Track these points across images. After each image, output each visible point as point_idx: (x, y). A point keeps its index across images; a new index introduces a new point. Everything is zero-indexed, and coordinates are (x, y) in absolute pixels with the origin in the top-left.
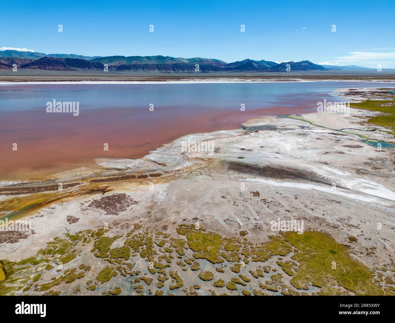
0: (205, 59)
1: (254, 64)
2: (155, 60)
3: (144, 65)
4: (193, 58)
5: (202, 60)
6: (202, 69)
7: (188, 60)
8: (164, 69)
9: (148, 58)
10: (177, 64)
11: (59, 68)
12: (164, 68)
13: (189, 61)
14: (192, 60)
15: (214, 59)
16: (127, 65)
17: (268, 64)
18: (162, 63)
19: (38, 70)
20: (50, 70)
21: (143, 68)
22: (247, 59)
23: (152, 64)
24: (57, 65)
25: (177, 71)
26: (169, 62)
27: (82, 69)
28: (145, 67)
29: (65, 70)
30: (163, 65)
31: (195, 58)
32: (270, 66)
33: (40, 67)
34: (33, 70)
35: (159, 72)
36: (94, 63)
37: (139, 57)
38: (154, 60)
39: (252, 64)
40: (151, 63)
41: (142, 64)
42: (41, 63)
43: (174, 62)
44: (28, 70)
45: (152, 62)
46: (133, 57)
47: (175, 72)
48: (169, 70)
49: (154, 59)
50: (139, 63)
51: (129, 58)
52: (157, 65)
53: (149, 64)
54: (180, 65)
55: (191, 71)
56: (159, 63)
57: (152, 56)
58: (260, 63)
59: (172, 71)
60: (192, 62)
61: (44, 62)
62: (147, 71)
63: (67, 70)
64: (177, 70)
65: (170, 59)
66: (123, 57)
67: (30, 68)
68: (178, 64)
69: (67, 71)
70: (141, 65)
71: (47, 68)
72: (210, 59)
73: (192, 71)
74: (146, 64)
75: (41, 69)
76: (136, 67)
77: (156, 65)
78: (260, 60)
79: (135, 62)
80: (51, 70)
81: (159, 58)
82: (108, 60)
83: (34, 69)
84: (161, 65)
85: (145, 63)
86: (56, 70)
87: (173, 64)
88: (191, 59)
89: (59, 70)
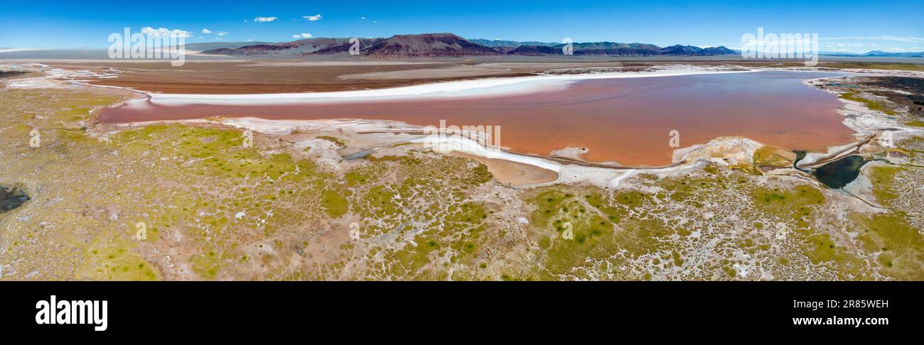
1: (683, 49)
6: (643, 53)
9: (597, 44)
12: (611, 52)
26: (614, 47)
28: (596, 52)
35: (608, 56)
47: (621, 56)
50: (590, 49)
52: (606, 50)
59: (618, 55)
60: (632, 47)
62: (598, 55)
64: (622, 54)
76: (589, 52)
79: (587, 47)
84: (609, 50)
87: (619, 49)
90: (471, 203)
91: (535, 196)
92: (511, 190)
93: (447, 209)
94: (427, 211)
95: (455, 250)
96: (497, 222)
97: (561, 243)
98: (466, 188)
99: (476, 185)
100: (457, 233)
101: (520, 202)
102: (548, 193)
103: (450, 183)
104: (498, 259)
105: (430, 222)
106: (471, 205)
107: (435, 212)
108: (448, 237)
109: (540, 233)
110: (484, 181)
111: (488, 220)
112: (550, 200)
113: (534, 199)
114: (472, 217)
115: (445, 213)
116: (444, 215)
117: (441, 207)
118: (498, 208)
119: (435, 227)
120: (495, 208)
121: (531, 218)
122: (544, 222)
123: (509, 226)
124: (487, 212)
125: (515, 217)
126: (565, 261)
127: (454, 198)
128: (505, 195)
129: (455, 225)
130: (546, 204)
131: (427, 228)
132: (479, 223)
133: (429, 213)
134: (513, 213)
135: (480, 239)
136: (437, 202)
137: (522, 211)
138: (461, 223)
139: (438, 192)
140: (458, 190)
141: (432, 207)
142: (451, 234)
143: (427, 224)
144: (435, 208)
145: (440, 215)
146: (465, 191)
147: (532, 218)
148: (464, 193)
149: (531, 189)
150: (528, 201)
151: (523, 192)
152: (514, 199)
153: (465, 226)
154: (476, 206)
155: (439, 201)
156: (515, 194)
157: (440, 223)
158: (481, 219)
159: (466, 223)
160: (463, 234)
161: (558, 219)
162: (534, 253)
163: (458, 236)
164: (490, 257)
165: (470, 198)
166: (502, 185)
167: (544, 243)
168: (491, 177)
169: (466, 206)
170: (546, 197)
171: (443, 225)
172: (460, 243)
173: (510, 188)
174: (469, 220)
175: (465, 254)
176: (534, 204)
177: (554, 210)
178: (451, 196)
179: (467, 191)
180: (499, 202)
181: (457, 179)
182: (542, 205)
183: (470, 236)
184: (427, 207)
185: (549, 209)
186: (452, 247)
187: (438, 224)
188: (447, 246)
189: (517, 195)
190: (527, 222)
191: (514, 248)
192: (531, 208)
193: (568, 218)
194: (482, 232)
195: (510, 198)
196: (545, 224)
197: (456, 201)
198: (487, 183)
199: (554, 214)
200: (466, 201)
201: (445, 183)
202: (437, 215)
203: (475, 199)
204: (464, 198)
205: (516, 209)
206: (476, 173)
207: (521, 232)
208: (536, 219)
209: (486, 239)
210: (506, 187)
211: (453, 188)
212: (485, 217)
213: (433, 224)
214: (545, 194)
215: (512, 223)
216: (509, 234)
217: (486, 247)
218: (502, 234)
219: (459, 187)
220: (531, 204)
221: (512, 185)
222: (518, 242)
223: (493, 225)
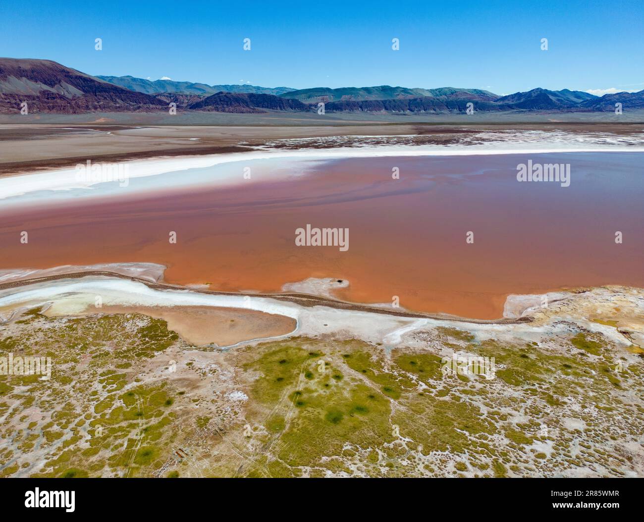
0: (460, 89)
1: (551, 97)
2: (378, 92)
3: (362, 102)
4: (440, 89)
5: (456, 92)
6: (459, 108)
7: (431, 91)
8: (394, 108)
9: (367, 90)
10: (415, 100)
11: (243, 109)
12: (395, 106)
13: (433, 94)
14: (438, 93)
15: (475, 90)
16: (337, 103)
17: (575, 97)
18: (390, 98)
19: (214, 112)
20: (230, 112)
21: (361, 107)
22: (538, 89)
23: (375, 101)
24: (238, 104)
25: (415, 111)
26: (401, 97)
27: (271, 110)
28: (365, 106)
29: (250, 112)
30: (393, 102)
31: (442, 89)
32: (581, 101)
33: (217, 108)
34: (208, 112)
35: (387, 113)
36: (288, 100)
37: (353, 89)
38: (375, 94)
39: (549, 97)
40: (372, 98)
41: (357, 100)
42: (216, 103)
43: (409, 97)
44: (201, 112)
45: (373, 96)
46: (344, 89)
47: (412, 113)
48: (403, 110)
49: (376, 92)
50: (353, 99)
51: (337, 90)
52: (384, 102)
53: (371, 101)
54: (421, 101)
55: (440, 112)
56: (386, 99)
57: (374, 87)
58: (559, 94)
59: (408, 111)
60: (437, 95)
61: (221, 101)
62: (368, 112)
63: (253, 112)
64: (416, 109)
65: (402, 91)
66: (328, 90)
67: (204, 110)
68: (418, 100)
69: (253, 114)
70: (358, 103)
71: (227, 109)
72: (468, 90)
73: (442, 111)
74: (367, 101)
75: (218, 111)
76: (350, 106)
77: (382, 101)
78: (560, 90)
79: (347, 96)
80: (232, 112)
81: (385, 89)
82: (305, 95)
83: (209, 110)
84: (390, 102)
85: (363, 100)
86: (239, 113)
87: (410, 100)
88: (436, 90)
89: (243, 113)
90: (141, 387)
91: (257, 357)
92: (215, 353)
93: (92, 410)
94: (50, 425)
95: (119, 468)
96: (193, 405)
97: (303, 423)
98: (127, 366)
99: (147, 356)
100: (119, 441)
101: (232, 369)
102: (280, 351)
103: (93, 365)
104: (199, 459)
105: (58, 443)
106: (141, 391)
107: (68, 422)
108: (100, 453)
109: (267, 411)
110: (162, 348)
111: (176, 407)
112: (283, 362)
113: (256, 362)
114: (146, 408)
115: (88, 417)
116: (88, 422)
117: (78, 410)
118: (193, 385)
119: (72, 447)
120: (187, 386)
121: (252, 391)
122: (274, 395)
123: (214, 408)
124: (172, 394)
125: (223, 393)
126: (309, 448)
127: (104, 387)
128: (203, 362)
129: (113, 431)
130: (275, 368)
131: (54, 455)
132: (160, 414)
133: (56, 428)
134: (219, 388)
135: (163, 439)
136: (69, 404)
137: (235, 383)
138: (124, 424)
139: (68, 387)
140: (110, 372)
141: (59, 416)
142: (106, 447)
143: (55, 447)
144: (65, 416)
145: (80, 424)
146: (125, 371)
147: (255, 392)
148: (124, 376)
149: (249, 348)
150: (246, 367)
151: (236, 353)
152: (221, 365)
153: (133, 426)
154: (151, 391)
155: (74, 402)
156: (221, 359)
157: (81, 437)
158: (162, 409)
159: (135, 422)
160: (129, 440)
161: (297, 389)
162: (257, 439)
163: (122, 445)
164: (184, 460)
165: (137, 381)
166: (197, 348)
167: (275, 424)
168: (175, 337)
169: (130, 394)
170: (277, 358)
171: (89, 437)
172: (127, 455)
173: (212, 350)
174: (140, 415)
175: (137, 468)
176: (255, 370)
177: (290, 377)
178: (97, 386)
179: (130, 370)
180: (192, 376)
181: (107, 354)
182: (268, 371)
183: (144, 439)
184: (48, 420)
185: (281, 376)
186: (111, 465)
187: (76, 439)
188: (103, 466)
189: (226, 360)
190: (245, 397)
191: (224, 438)
192: (251, 376)
193: (313, 387)
194: (166, 428)
195: (213, 366)
196: (275, 398)
197: (109, 391)
198: (169, 350)
199: (291, 383)
200: (128, 387)
201: (79, 367)
202: (72, 426)
203: (148, 380)
204: (126, 383)
205: (225, 381)
206: (144, 336)
207: (236, 413)
208: (261, 393)
209: (175, 435)
210: (205, 350)
211: (100, 371)
212: (169, 403)
213: (66, 444)
214: (274, 353)
215: (220, 403)
216: (216, 420)
217: (175, 447)
218: (203, 422)
219: (112, 368)
220: (250, 371)
221: (216, 345)
222: (232, 428)
223: (186, 412)
